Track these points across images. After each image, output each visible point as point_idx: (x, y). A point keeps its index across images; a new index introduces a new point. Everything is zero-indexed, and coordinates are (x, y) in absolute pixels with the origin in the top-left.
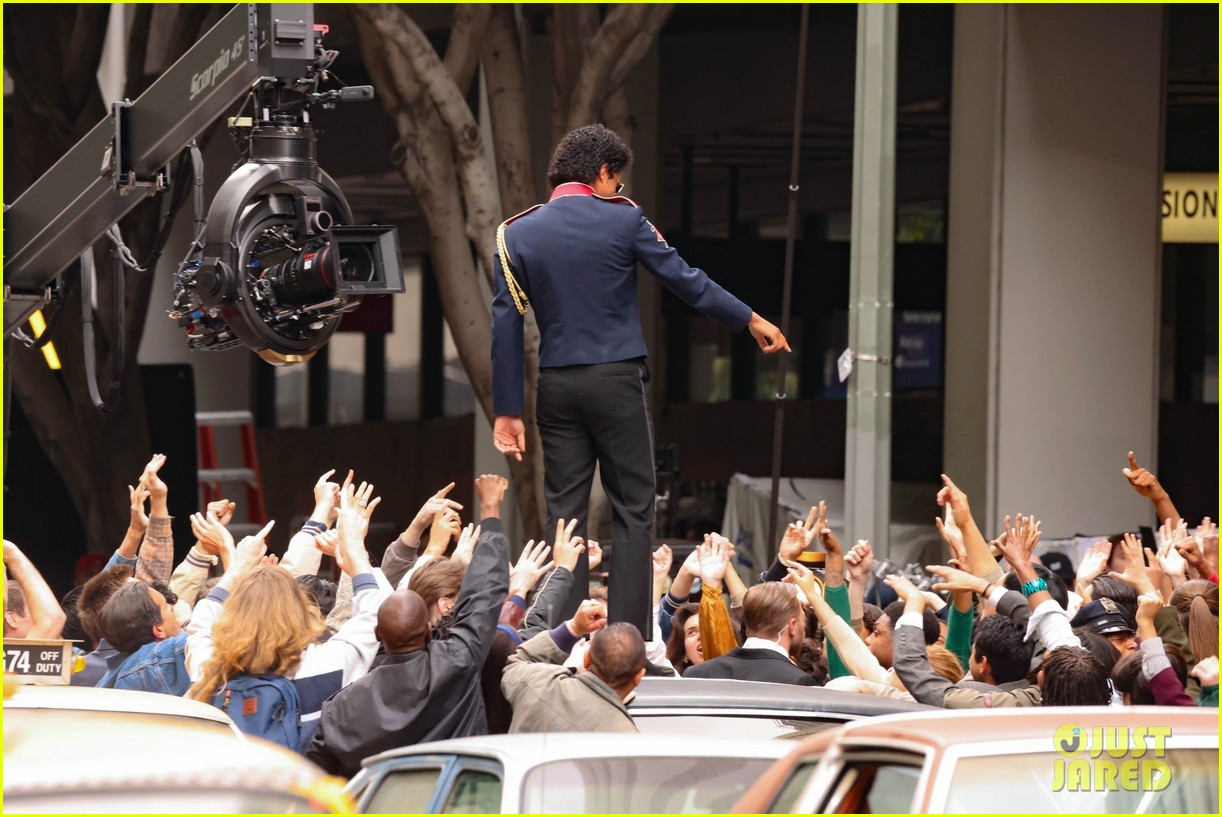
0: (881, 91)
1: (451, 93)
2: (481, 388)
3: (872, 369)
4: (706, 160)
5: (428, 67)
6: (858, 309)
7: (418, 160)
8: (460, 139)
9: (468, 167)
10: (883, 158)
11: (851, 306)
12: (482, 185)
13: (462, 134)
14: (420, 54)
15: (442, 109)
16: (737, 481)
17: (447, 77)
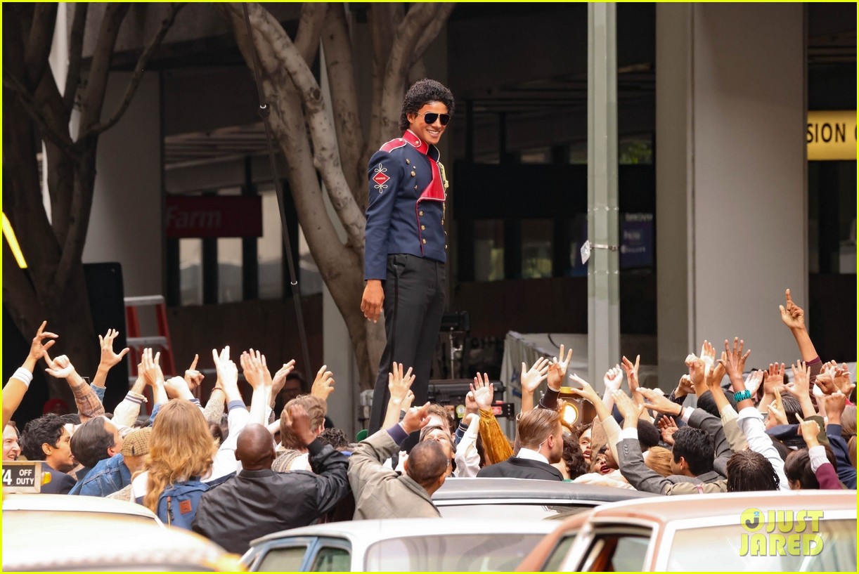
0: (606, 57)
1: (300, 65)
2: (327, 274)
3: (605, 254)
4: (483, 109)
5: (283, 47)
6: (594, 212)
7: (278, 114)
8: (308, 98)
9: (314, 117)
10: (609, 104)
11: (589, 210)
12: (324, 130)
13: (309, 95)
14: (278, 39)
15: (294, 77)
16: (511, 336)
17: (298, 54)
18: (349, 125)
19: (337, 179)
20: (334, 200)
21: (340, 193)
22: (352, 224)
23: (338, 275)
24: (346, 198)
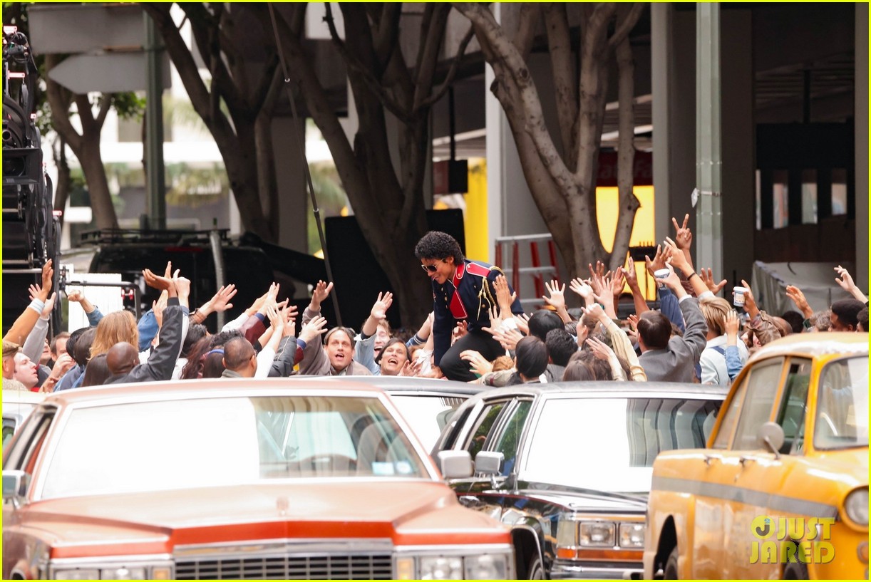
1: (511, 50)
3: (709, 199)
5: (497, 37)
6: (701, 166)
7: (505, 91)
8: (518, 77)
9: (524, 92)
11: (697, 164)
12: (532, 102)
13: (519, 74)
14: (492, 30)
15: (506, 60)
17: (509, 42)
18: (565, 98)
19: (544, 141)
20: (543, 158)
21: (547, 153)
22: (560, 177)
23: (555, 218)
24: (552, 156)
